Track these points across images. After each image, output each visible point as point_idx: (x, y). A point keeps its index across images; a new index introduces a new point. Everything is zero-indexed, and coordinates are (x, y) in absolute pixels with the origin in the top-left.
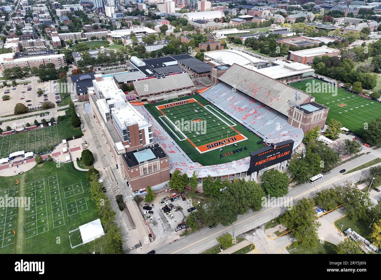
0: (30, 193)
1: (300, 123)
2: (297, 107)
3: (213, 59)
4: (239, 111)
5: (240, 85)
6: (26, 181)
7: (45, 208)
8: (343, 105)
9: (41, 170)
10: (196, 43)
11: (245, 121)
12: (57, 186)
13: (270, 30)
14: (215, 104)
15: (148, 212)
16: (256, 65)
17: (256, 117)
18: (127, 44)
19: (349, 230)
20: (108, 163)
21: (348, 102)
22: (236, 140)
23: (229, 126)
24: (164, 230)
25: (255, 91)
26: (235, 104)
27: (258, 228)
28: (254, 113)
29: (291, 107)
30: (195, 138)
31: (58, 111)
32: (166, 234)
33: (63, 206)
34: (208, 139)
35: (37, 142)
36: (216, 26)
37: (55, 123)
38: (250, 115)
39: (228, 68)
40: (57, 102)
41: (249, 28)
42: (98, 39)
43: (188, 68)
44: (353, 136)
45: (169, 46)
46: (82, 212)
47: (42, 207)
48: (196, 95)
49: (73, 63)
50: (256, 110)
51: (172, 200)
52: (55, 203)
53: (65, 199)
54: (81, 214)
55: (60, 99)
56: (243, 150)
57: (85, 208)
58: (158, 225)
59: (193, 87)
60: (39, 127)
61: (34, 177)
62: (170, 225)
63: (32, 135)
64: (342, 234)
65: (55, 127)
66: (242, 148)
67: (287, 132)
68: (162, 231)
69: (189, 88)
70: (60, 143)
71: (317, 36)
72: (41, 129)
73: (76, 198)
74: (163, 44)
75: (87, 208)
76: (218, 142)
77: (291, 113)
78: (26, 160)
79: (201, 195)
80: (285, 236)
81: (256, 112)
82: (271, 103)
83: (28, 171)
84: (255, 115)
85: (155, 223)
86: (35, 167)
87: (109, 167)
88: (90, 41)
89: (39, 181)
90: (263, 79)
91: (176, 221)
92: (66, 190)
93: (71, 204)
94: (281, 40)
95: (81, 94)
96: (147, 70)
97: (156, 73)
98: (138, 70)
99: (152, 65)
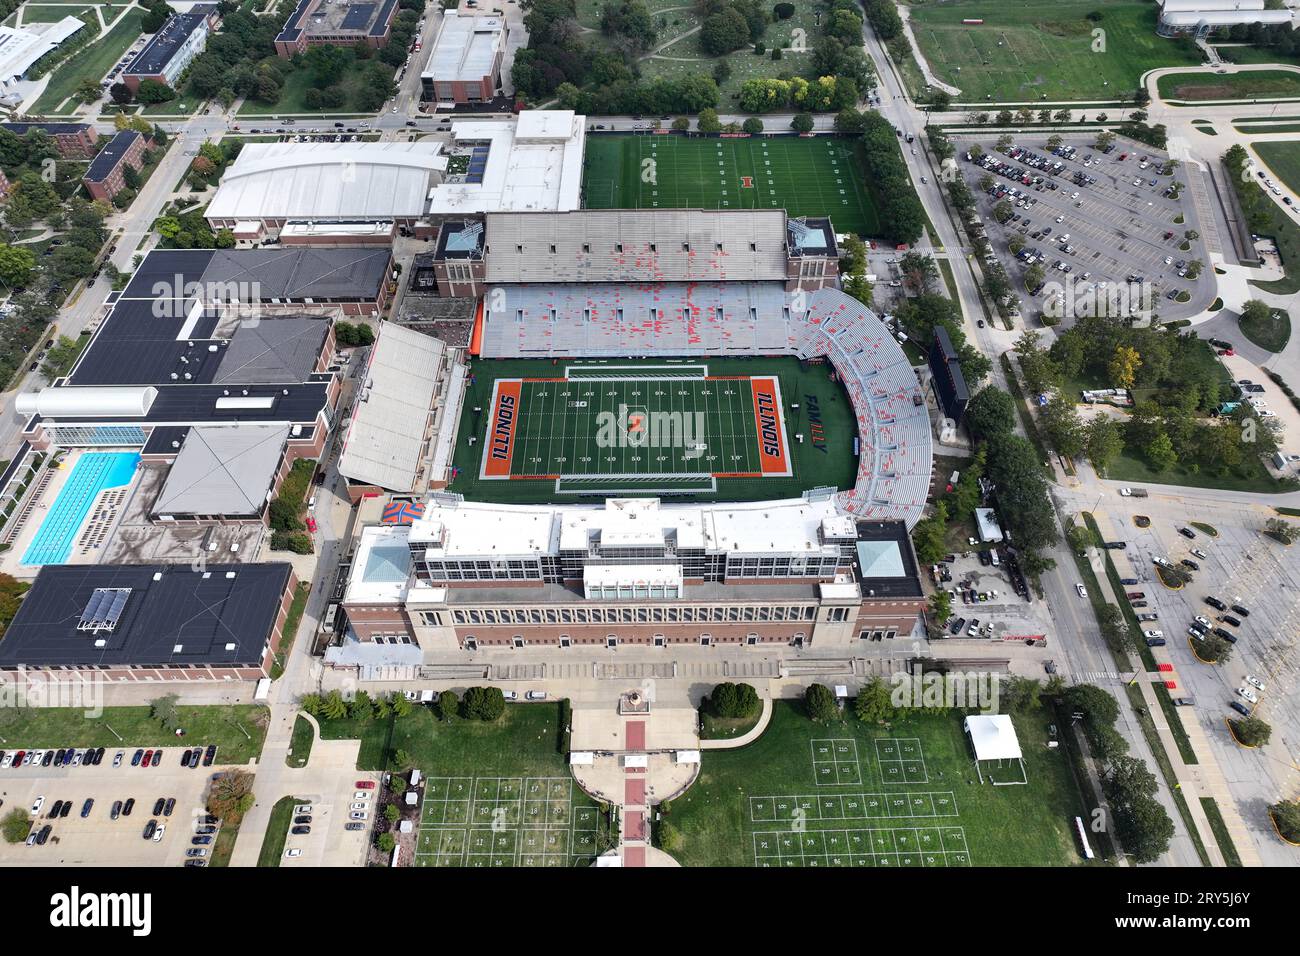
1: (823, 279)
2: (804, 253)
4: (657, 331)
5: (581, 266)
7: (883, 832)
9: (704, 837)
11: (706, 344)
14: (572, 355)
17: (712, 320)
20: (763, 661)
21: (740, 169)
22: (769, 396)
23: (702, 378)
24: (1022, 617)
25: (647, 261)
28: (696, 313)
29: (789, 259)
30: (718, 460)
31: (296, 764)
32: (1031, 617)
33: (888, 791)
34: (740, 441)
46: (924, 751)
47: (876, 839)
48: (477, 365)
50: (690, 304)
51: (946, 578)
52: (870, 809)
53: (864, 784)
54: (929, 755)
57: (913, 745)
58: (1006, 623)
59: (446, 350)
62: (1012, 606)
68: (1023, 621)
69: (445, 361)
73: (871, 760)
75: (915, 741)
76: (760, 428)
77: (791, 270)
81: (698, 309)
82: (719, 270)
84: (704, 318)
85: (1001, 627)
87: (783, 664)
91: (1004, 593)
92: (827, 778)
93: (886, 773)
96: (223, 403)
97: (286, 392)
98: (189, 428)
99: (174, 376)
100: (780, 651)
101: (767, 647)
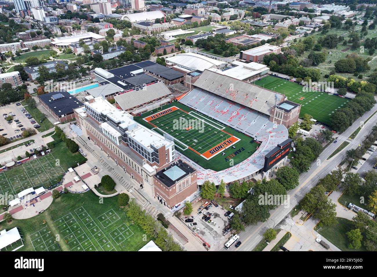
0: (65, 231)
1: (282, 120)
2: (278, 107)
3: (175, 64)
4: (223, 114)
5: (216, 89)
6: (53, 219)
7: (90, 242)
8: (302, 98)
9: (62, 204)
10: (151, 48)
11: (232, 123)
12: (89, 218)
13: (212, 29)
14: (197, 110)
15: (192, 224)
16: (218, 67)
17: (240, 118)
18: (78, 53)
19: (350, 204)
20: (129, 184)
21: (304, 95)
22: (231, 142)
23: (220, 129)
24: (214, 237)
25: (233, 95)
26: (217, 107)
27: (286, 217)
28: (237, 115)
29: (272, 108)
30: (195, 145)
31: (43, 137)
32: (217, 240)
33: (107, 236)
34: (207, 145)
35: (39, 175)
36: (161, 28)
37: (48, 152)
38: (234, 117)
39: (200, 74)
40: (36, 128)
41: (192, 28)
42: (42, 49)
43: (157, 75)
44: (321, 125)
45: (127, 53)
46: (130, 238)
47: (86, 242)
48: (175, 102)
49: (28, 79)
50: (238, 112)
51: (207, 208)
52: (97, 235)
53: (105, 229)
54: (129, 240)
55: (37, 124)
56: (241, 150)
57: (130, 234)
58: (206, 234)
59: (170, 95)
60: (31, 159)
61: (59, 213)
62: (216, 232)
63: (29, 168)
64: (346, 209)
65: (50, 155)
66: (240, 149)
67: (272, 129)
68: (212, 238)
69: (167, 96)
70: (66, 172)
71: (255, 34)
72: (35, 161)
73: (116, 226)
74: (119, 51)
75: (132, 233)
76: (217, 146)
77: (272, 112)
78: (38, 196)
79: (228, 198)
80: (309, 220)
81: (238, 114)
82: (251, 105)
83: (48, 208)
84: (238, 116)
85: (203, 233)
86: (53, 202)
87: (133, 188)
88: (32, 51)
89: (67, 216)
90: (237, 83)
91: (219, 227)
92: (101, 219)
93: (114, 232)
94: (228, 39)
95: (63, 116)
96: (119, 82)
97: (130, 85)
98: (109, 83)
99: (121, 76)
100: (136, 185)
101: (135, 182)
